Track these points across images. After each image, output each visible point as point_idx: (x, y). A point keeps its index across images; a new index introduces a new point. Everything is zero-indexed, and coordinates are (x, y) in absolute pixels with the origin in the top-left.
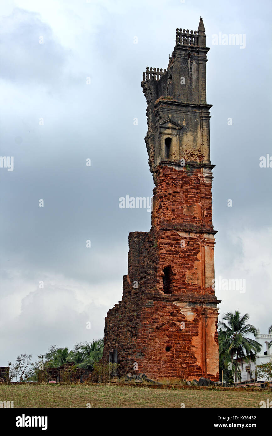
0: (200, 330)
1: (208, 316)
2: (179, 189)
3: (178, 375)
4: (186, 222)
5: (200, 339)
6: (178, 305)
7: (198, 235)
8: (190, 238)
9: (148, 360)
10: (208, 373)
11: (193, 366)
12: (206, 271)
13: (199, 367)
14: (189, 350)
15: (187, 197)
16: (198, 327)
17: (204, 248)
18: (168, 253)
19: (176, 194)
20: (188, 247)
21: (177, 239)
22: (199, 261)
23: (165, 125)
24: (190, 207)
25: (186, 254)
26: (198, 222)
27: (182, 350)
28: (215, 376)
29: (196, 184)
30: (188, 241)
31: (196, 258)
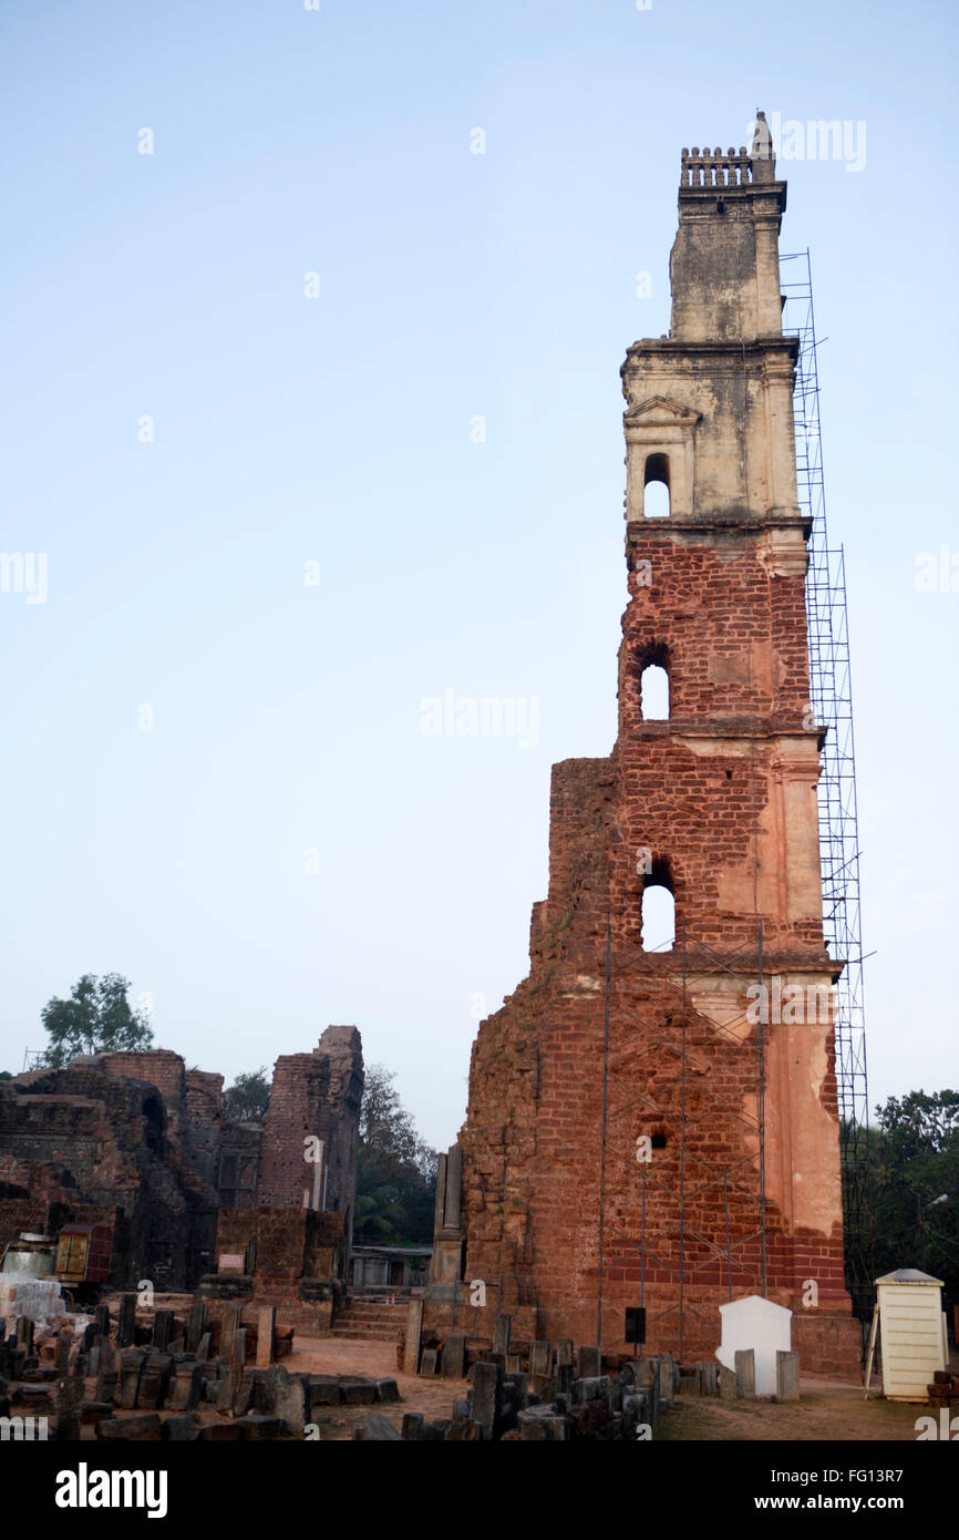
0: (771, 1069)
2: (692, 607)
4: (718, 708)
5: (773, 1102)
7: (759, 747)
8: (733, 760)
10: (799, 1223)
11: (752, 1201)
13: (771, 1200)
15: (722, 627)
16: (763, 1061)
17: (783, 790)
18: (654, 814)
19: (684, 622)
20: (727, 788)
21: (685, 762)
22: (765, 832)
23: (643, 417)
24: (733, 658)
25: (721, 813)
26: (760, 705)
27: (706, 1142)
28: (829, 1234)
29: (752, 583)
30: (727, 769)
31: (755, 824)
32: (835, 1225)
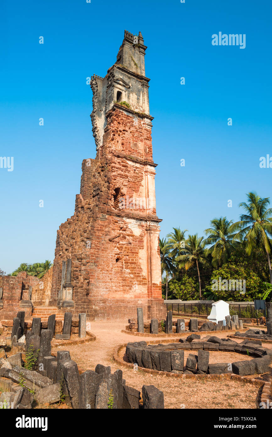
0: (145, 244)
1: (152, 232)
2: (127, 129)
3: (127, 285)
4: (133, 154)
5: (145, 252)
6: (128, 220)
7: (142, 166)
8: (137, 168)
9: (101, 271)
10: (153, 282)
11: (140, 276)
12: (149, 195)
13: (145, 276)
14: (136, 262)
15: (133, 136)
16: (143, 242)
17: (147, 177)
18: (119, 176)
19: (125, 132)
20: (135, 174)
21: (126, 166)
22: (143, 186)
23: (118, 82)
24: (136, 144)
25: (134, 179)
26: (142, 156)
27: (130, 261)
29: (140, 128)
30: (135, 169)
31: (141, 184)
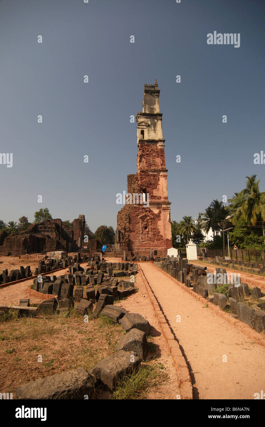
0: (161, 217)
1: (165, 210)
3: (151, 240)
4: (153, 167)
5: (162, 222)
6: (150, 206)
9: (136, 234)
10: (166, 238)
11: (159, 235)
13: (162, 235)
14: (157, 228)
15: (153, 156)
17: (162, 179)
20: (154, 179)
21: (148, 175)
22: (160, 185)
23: (140, 124)
24: (154, 160)
25: (153, 182)
26: (158, 167)
27: (153, 228)
28: (170, 239)
29: (157, 149)
30: (154, 176)
31: (158, 184)
32: (171, 238)
